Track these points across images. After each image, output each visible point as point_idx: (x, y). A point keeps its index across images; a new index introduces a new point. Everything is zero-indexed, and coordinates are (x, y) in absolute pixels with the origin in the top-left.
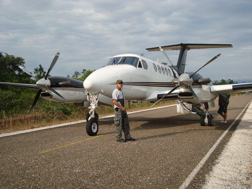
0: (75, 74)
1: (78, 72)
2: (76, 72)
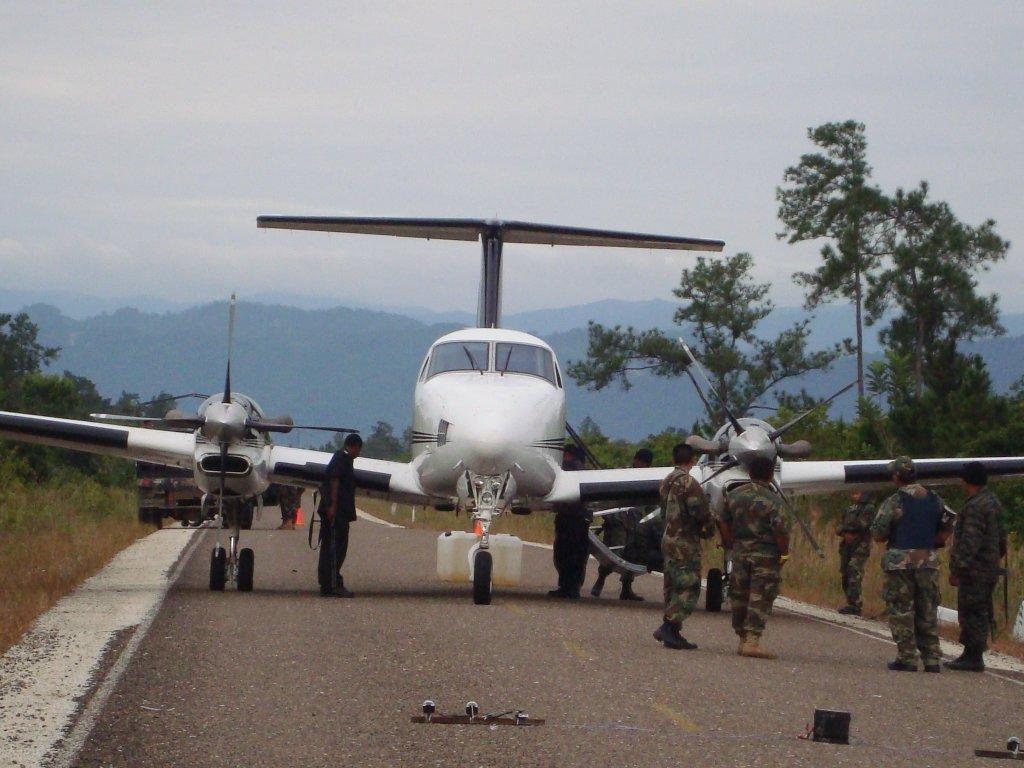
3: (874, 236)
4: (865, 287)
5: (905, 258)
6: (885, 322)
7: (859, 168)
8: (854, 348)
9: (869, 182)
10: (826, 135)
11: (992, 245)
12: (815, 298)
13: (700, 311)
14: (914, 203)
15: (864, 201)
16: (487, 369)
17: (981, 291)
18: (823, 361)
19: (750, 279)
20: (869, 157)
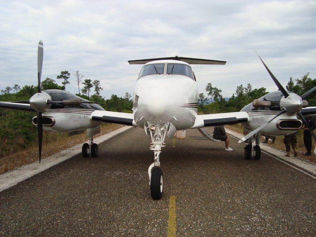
0: (6, 89)
1: (10, 88)
2: (8, 87)
3: (213, 91)
4: (212, 94)
5: (215, 92)
6: (214, 97)
7: (211, 86)
8: (211, 99)
9: (212, 87)
10: (209, 84)
11: (221, 91)
12: (208, 95)
13: (200, 97)
14: (215, 88)
15: (212, 88)
16: (163, 73)
17: (220, 94)
18: (209, 100)
19: (203, 95)
20: (212, 85)
